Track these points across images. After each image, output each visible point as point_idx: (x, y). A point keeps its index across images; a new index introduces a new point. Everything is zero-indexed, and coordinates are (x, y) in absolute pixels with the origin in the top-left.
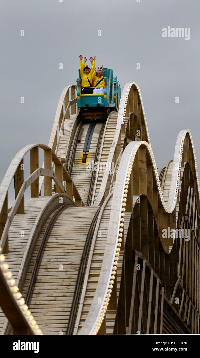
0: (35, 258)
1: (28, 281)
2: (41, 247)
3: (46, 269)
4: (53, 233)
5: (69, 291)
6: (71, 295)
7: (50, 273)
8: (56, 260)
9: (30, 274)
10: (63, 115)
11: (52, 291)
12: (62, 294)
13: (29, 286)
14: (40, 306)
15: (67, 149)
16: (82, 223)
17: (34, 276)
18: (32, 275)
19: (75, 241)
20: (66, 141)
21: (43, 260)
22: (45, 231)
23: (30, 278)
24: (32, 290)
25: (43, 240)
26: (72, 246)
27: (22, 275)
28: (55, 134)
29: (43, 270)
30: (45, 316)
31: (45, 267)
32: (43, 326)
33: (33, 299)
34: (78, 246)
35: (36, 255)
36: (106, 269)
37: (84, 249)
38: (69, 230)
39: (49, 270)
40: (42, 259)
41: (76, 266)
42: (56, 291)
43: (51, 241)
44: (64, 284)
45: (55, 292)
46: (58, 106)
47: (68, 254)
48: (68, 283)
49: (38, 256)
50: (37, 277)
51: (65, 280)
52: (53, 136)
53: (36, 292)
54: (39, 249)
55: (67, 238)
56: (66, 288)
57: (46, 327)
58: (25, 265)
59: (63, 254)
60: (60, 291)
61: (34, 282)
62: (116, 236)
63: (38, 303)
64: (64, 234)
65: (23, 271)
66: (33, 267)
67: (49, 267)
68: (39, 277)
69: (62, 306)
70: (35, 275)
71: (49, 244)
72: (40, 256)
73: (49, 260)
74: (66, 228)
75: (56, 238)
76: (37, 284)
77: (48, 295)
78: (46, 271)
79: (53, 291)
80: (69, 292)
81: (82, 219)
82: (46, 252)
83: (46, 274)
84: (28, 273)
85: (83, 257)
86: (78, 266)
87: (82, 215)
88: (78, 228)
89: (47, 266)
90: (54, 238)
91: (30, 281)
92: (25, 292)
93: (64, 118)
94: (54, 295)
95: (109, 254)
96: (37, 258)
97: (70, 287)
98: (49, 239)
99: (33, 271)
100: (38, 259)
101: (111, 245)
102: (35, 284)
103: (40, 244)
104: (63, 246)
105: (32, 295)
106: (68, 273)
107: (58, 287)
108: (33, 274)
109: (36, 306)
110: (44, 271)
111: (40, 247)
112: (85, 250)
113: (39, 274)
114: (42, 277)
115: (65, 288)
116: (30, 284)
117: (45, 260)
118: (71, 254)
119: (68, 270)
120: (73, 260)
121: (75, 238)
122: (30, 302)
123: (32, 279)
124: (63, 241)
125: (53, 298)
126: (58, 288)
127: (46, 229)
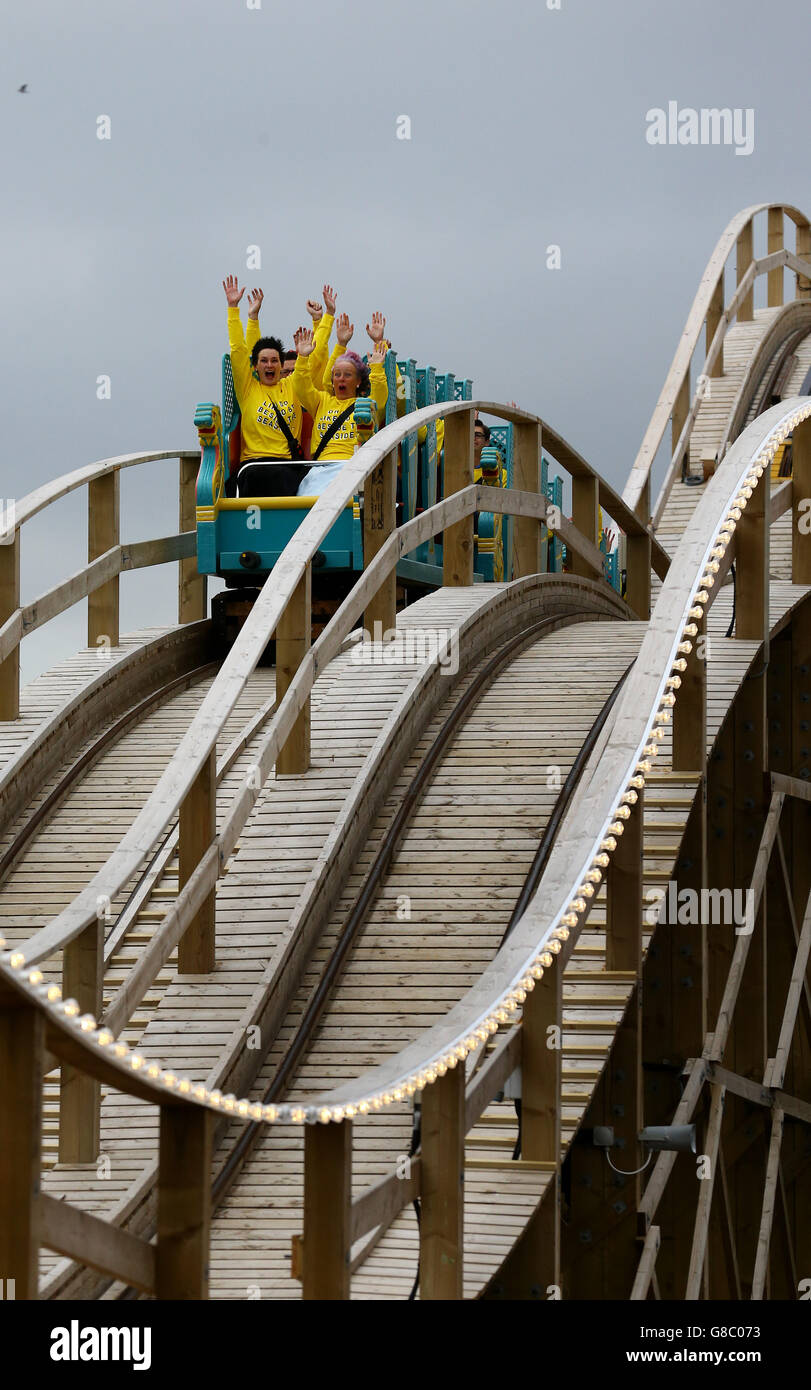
0: (402, 791)
1: (364, 866)
2: (428, 756)
3: (434, 828)
4: (483, 710)
5: (495, 903)
6: (502, 920)
7: (444, 844)
8: (474, 800)
9: (377, 845)
10: (721, 309)
11: (441, 905)
12: (471, 916)
13: (362, 885)
14: (391, 953)
15: (729, 428)
16: (594, 675)
17: (386, 850)
18: (379, 849)
19: (553, 738)
20: (728, 400)
21: (428, 800)
22: (458, 700)
23: (372, 857)
24: (372, 899)
25: (442, 731)
26: (537, 752)
27: (340, 846)
28: (683, 373)
29: (424, 833)
30: (401, 986)
31: (430, 822)
32: (389, 1021)
33: (370, 928)
34: (557, 754)
35: (408, 781)
36: (585, 832)
37: (574, 766)
38: (542, 698)
39: (445, 833)
40: (425, 795)
41: (535, 822)
42: (454, 903)
43: (472, 733)
44: (486, 880)
45: (448, 906)
46: (704, 278)
47: (519, 780)
48: (498, 880)
49: (412, 784)
50: (397, 856)
51: (490, 868)
52: (675, 380)
53: (386, 907)
54: (422, 761)
55: (526, 728)
56: (489, 894)
57: (398, 1023)
58: (355, 814)
59: (500, 780)
60: (465, 904)
61: (384, 872)
62: (646, 720)
63: (383, 941)
64: (521, 713)
65: (345, 834)
66: (388, 823)
67: (444, 821)
68: (403, 857)
69: (465, 956)
70: (391, 849)
71: (462, 744)
72: (420, 786)
73: (449, 799)
74: (532, 692)
75: (487, 727)
76: (393, 879)
77: (422, 917)
78: (432, 835)
79: (443, 903)
80: (496, 907)
81: (598, 664)
82: (446, 772)
83: (430, 845)
84: (370, 843)
85: (563, 790)
86: (545, 821)
87: (604, 651)
88: (573, 691)
89: (438, 821)
90: (484, 726)
91: (370, 867)
92: (348, 906)
93: (723, 318)
94: (446, 917)
95: (606, 781)
96: (409, 792)
97: (503, 892)
98: (467, 728)
99: (385, 835)
100: (411, 794)
101: (622, 748)
102: (386, 881)
103: (429, 745)
104: (508, 752)
105: (369, 916)
106: (504, 845)
107: (464, 892)
108: (384, 846)
109: (377, 954)
110: (426, 836)
111: (424, 757)
112: (578, 767)
113: (408, 845)
114: (414, 858)
115: (484, 896)
116: (369, 878)
117: (434, 797)
118: (526, 780)
119: (508, 833)
120: (531, 800)
121: (556, 727)
122: (360, 940)
123: (377, 862)
124: (511, 735)
125: (440, 927)
126: (463, 896)
127: (462, 694)
